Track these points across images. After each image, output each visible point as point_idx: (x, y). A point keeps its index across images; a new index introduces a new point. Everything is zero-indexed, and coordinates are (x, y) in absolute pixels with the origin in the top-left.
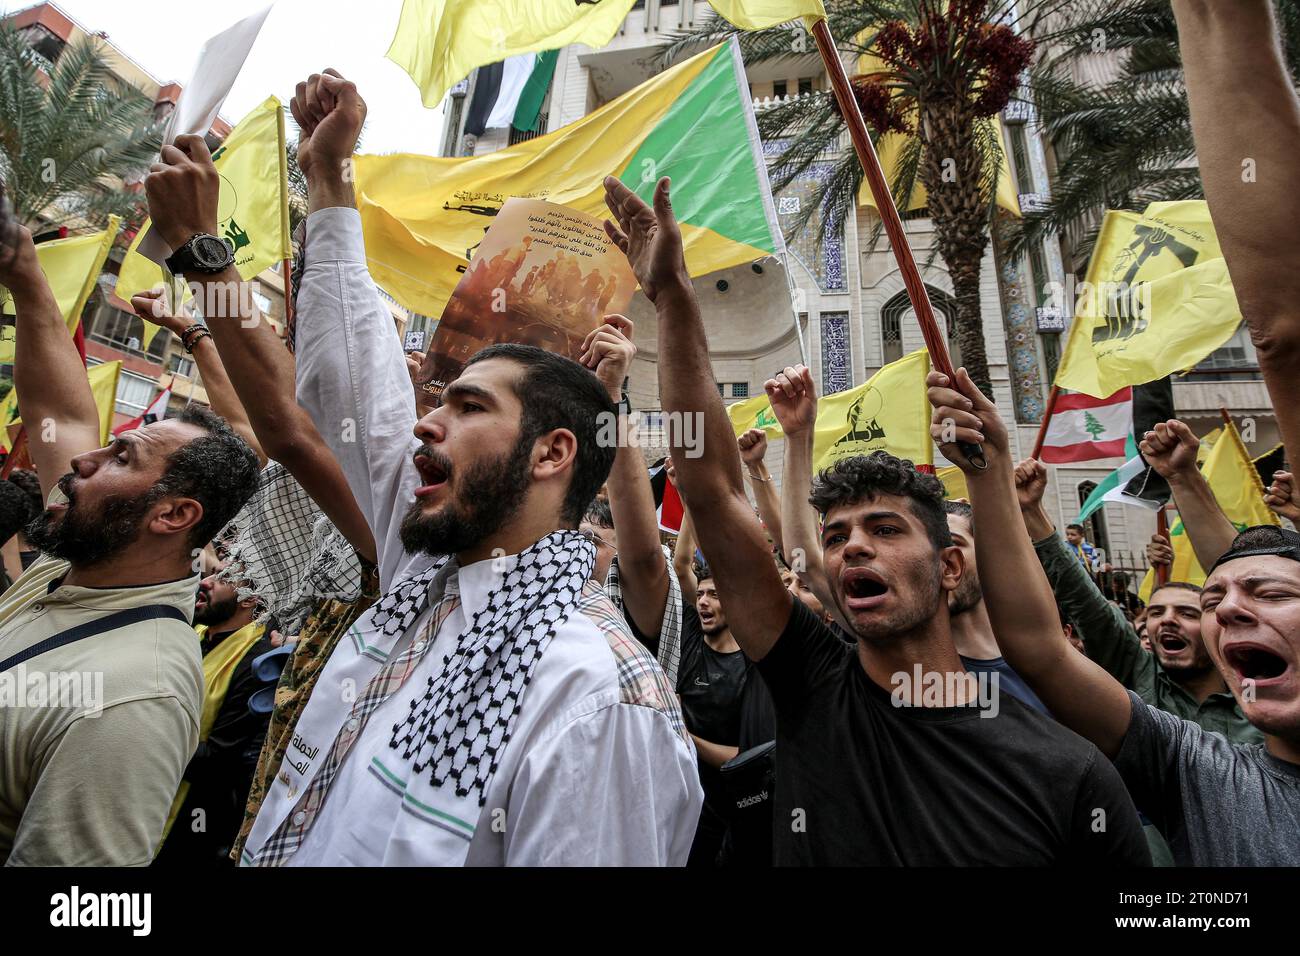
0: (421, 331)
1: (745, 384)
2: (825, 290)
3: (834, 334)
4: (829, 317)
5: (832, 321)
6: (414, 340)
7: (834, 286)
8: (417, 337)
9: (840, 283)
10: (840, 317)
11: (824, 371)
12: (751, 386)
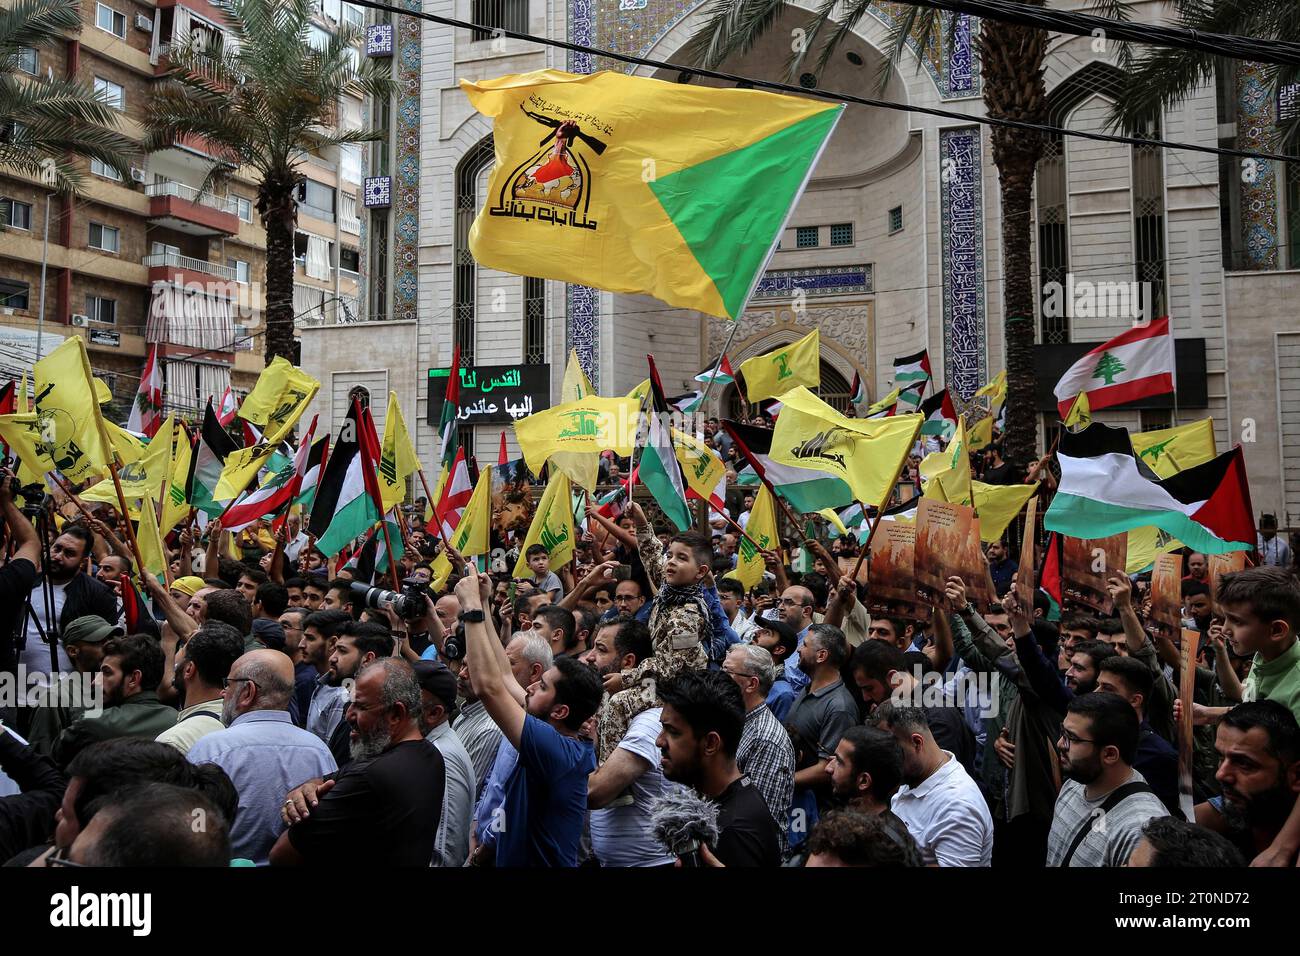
0: (384, 175)
1: (849, 226)
2: (947, 94)
3: (960, 161)
4: (953, 135)
5: (956, 140)
6: (377, 191)
7: (961, 86)
8: (381, 186)
9: (969, 81)
10: (968, 133)
11: (944, 217)
12: (857, 228)
